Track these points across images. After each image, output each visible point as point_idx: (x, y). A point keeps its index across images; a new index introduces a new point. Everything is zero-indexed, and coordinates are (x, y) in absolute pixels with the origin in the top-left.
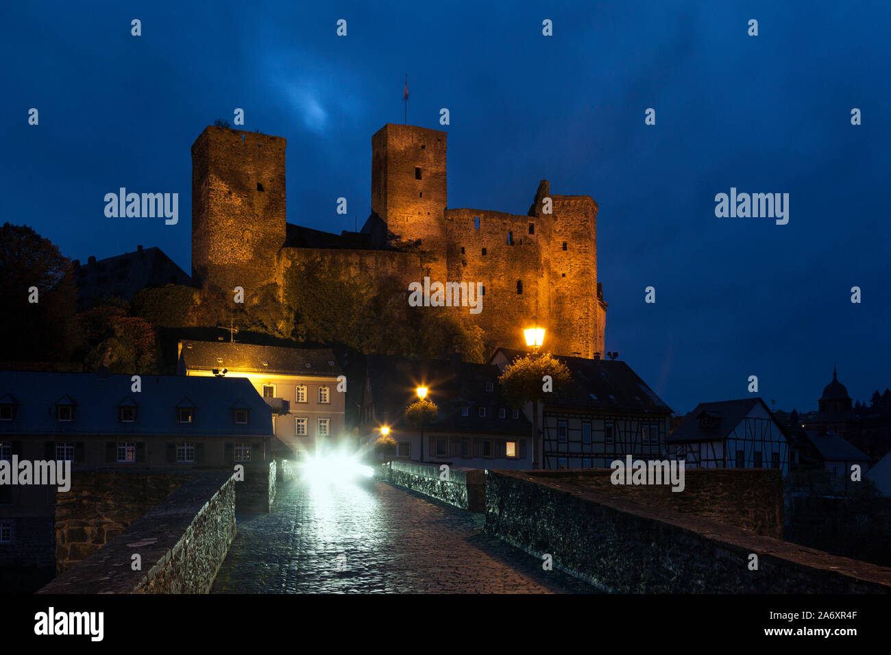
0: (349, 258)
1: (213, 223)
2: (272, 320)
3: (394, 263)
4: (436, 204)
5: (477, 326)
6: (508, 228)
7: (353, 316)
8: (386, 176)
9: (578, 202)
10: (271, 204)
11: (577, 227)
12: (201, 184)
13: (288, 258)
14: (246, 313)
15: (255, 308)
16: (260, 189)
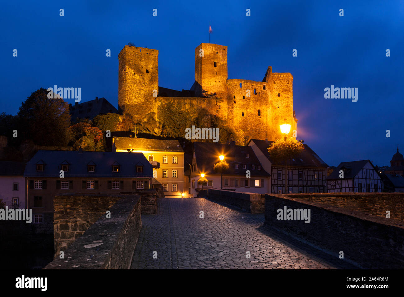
0: (186, 101)
1: (127, 87)
2: (152, 128)
3: (205, 103)
4: (223, 77)
5: (241, 130)
6: (254, 87)
7: (187, 126)
8: (201, 66)
9: (285, 75)
10: (152, 78)
11: (284, 86)
12: (122, 70)
13: (159, 101)
14: (141, 125)
15: (145, 123)
16: (147, 72)
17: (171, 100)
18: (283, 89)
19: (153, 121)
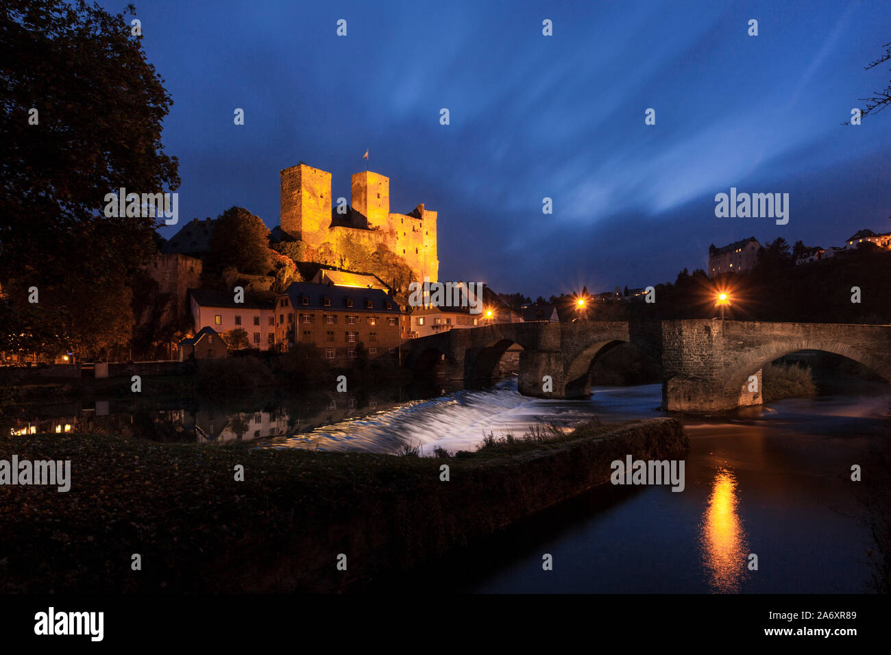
4: (385, 210)
6: (412, 223)
9: (432, 213)
10: (326, 204)
11: (432, 225)
15: (322, 254)
16: (321, 197)
17: (350, 231)
18: (430, 227)
19: (331, 252)
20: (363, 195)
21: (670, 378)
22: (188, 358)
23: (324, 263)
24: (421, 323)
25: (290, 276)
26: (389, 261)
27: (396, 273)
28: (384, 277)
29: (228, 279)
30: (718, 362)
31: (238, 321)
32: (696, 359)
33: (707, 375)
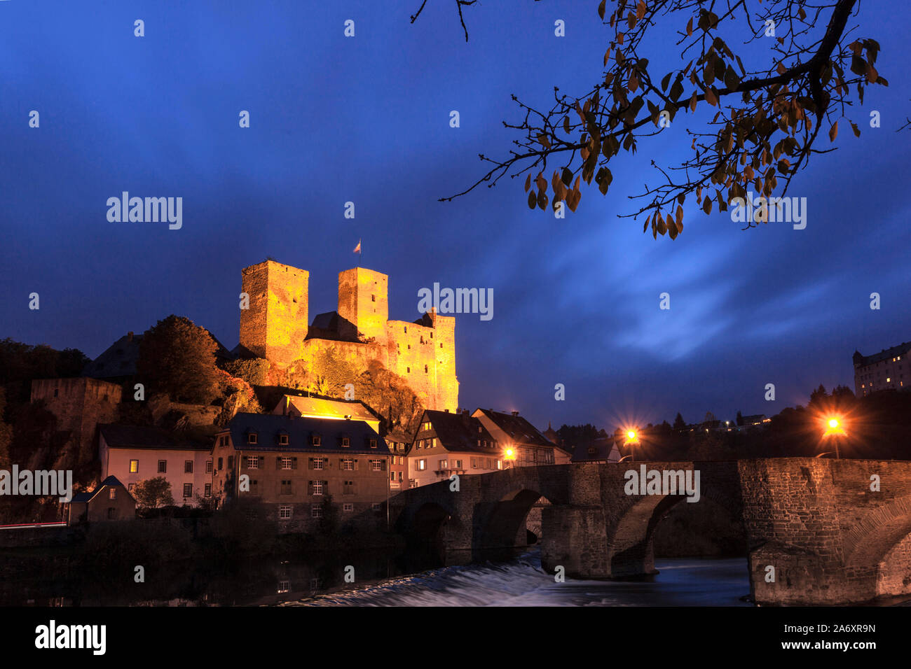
0: (351, 347)
2: (308, 382)
3: (375, 352)
4: (383, 316)
6: (421, 333)
8: (356, 298)
9: (449, 320)
10: (300, 311)
11: (448, 335)
12: (256, 294)
13: (316, 345)
15: (292, 375)
16: (294, 301)
17: (332, 343)
18: (447, 338)
19: (304, 372)
20: (353, 297)
21: (754, 549)
22: (78, 520)
23: (294, 388)
24: (422, 467)
25: (243, 405)
26: (385, 384)
27: (393, 399)
28: (376, 405)
29: (155, 411)
30: (830, 524)
31: (162, 467)
32: (794, 519)
33: (814, 545)
